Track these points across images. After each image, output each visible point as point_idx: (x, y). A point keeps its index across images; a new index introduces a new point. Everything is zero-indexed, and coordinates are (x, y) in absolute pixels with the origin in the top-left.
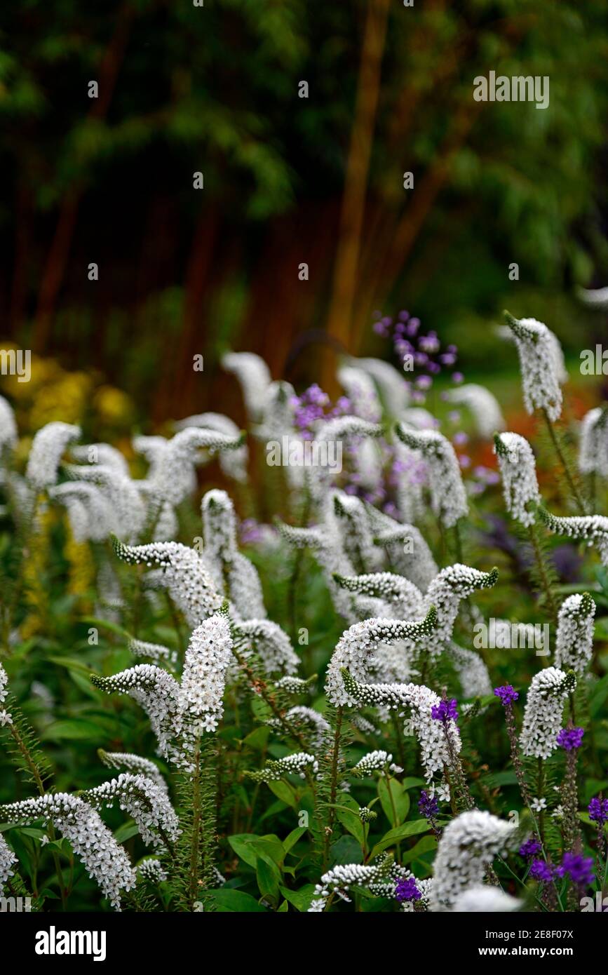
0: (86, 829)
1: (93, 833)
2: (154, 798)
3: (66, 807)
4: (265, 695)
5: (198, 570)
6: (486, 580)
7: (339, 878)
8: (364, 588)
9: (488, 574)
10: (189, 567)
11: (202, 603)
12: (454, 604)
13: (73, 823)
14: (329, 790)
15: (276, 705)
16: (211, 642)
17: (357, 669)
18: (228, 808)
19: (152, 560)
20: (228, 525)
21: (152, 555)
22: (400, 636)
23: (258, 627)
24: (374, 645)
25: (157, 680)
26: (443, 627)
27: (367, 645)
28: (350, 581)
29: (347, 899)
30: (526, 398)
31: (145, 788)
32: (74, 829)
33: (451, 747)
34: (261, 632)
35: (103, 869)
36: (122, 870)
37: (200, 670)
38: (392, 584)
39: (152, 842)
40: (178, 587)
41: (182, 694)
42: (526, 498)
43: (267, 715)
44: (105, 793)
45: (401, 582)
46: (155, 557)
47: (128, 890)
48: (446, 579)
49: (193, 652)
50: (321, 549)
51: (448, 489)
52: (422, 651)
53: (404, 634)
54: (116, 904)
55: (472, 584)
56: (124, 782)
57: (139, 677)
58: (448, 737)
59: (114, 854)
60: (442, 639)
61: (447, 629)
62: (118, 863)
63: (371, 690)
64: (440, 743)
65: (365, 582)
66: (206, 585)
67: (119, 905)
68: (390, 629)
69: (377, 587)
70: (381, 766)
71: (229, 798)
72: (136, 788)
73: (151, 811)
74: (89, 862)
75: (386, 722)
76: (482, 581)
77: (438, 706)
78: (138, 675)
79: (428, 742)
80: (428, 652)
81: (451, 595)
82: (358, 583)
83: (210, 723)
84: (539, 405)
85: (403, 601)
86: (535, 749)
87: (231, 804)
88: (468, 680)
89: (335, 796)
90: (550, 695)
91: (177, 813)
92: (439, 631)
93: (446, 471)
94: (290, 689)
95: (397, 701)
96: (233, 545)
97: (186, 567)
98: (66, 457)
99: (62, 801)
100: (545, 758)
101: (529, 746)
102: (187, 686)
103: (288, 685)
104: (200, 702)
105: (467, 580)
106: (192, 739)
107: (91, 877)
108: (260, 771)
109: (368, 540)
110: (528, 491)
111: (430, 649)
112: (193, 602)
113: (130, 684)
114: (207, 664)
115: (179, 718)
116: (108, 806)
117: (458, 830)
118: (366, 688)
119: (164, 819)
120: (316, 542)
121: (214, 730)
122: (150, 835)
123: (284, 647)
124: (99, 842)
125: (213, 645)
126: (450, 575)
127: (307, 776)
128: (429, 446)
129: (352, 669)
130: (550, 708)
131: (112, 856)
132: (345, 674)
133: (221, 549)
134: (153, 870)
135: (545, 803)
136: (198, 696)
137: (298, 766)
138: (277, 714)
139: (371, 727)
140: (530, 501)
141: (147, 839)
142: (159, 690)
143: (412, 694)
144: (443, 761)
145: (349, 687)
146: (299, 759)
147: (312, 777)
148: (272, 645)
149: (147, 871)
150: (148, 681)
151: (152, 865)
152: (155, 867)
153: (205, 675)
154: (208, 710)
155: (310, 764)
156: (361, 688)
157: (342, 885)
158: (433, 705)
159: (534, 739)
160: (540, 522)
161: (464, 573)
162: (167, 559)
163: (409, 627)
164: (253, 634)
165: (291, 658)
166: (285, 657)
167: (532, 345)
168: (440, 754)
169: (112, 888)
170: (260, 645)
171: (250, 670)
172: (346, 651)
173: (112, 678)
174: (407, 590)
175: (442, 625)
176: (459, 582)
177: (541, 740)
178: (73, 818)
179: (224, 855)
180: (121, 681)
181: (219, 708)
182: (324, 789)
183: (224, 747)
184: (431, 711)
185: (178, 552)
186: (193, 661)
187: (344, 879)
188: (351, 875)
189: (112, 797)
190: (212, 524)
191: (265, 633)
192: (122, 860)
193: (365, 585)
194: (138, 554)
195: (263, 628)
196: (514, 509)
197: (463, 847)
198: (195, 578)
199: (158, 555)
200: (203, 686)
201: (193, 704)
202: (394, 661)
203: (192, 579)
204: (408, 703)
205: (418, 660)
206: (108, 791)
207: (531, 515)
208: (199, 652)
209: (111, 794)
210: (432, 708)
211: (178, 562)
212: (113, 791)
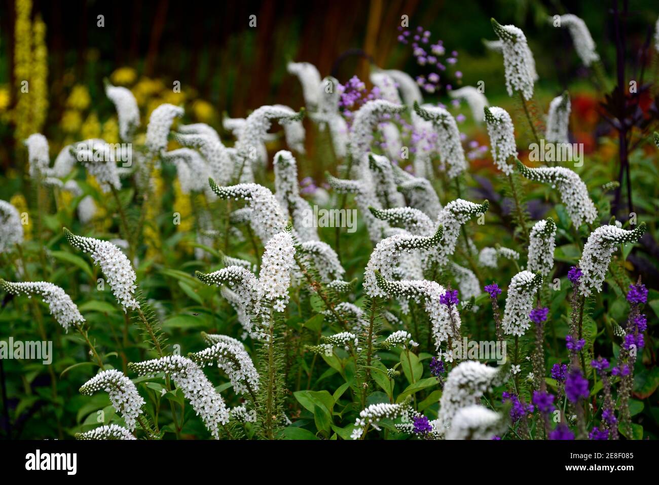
0: (194, 381)
1: (199, 383)
2: (242, 360)
3: (179, 365)
4: (320, 292)
5: (272, 203)
6: (480, 209)
7: (372, 413)
8: (392, 217)
9: (481, 205)
10: (266, 200)
11: (275, 226)
12: (456, 228)
13: (185, 376)
14: (366, 357)
15: (328, 300)
16: (280, 249)
17: (386, 270)
18: (294, 374)
19: (239, 195)
20: (292, 176)
21: (238, 192)
22: (417, 247)
23: (315, 246)
24: (398, 253)
25: (243, 277)
26: (448, 245)
27: (394, 253)
28: (381, 213)
29: (378, 429)
30: (508, 84)
31: (235, 353)
32: (185, 380)
33: (453, 324)
34: (317, 249)
35: (206, 409)
36: (220, 410)
37: (273, 268)
38: (412, 215)
39: (240, 391)
40: (257, 215)
41: (260, 286)
42: (507, 155)
43: (321, 307)
44: (207, 355)
45: (418, 214)
46: (241, 194)
47: (223, 424)
48: (451, 210)
49: (267, 256)
50: (360, 194)
51: (452, 150)
52: (433, 262)
53: (420, 245)
54: (216, 435)
55: (470, 213)
56: (220, 348)
57: (230, 274)
58: (451, 317)
59: (214, 398)
60: (448, 253)
61: (451, 246)
62: (217, 405)
63: (396, 285)
64: (446, 321)
65: (392, 213)
66: (277, 213)
67: (217, 435)
68: (410, 242)
69: (401, 216)
70: (403, 341)
71: (295, 366)
72: (229, 353)
73: (240, 369)
74: (196, 404)
75: (406, 314)
76: (477, 210)
77: (444, 295)
78: (230, 273)
79: (437, 321)
80: (437, 263)
81: (454, 221)
82: (387, 214)
83: (280, 306)
84: (516, 89)
85: (419, 227)
86: (513, 329)
87: (296, 371)
88: (465, 288)
89: (370, 361)
90: (524, 291)
91: (258, 371)
92: (446, 247)
93: (450, 137)
94: (338, 289)
95: (415, 292)
96: (296, 191)
97: (263, 201)
98: (173, 129)
99: (176, 361)
100: (520, 336)
101: (509, 328)
102: (264, 280)
103: (336, 286)
104: (273, 291)
105: (466, 210)
106: (268, 317)
107: (197, 415)
108: (317, 346)
109: (393, 188)
110: (509, 149)
111: (439, 261)
112: (268, 226)
113: (224, 279)
114: (278, 264)
115: (258, 304)
116: (209, 364)
117: (458, 374)
118: (392, 284)
119: (249, 375)
120: (356, 189)
121: (283, 311)
122: (239, 386)
123: (333, 261)
124: (203, 389)
125: (282, 251)
126: (453, 207)
127: (350, 348)
128: (438, 118)
129: (382, 271)
130: (524, 300)
131: (212, 400)
132: (378, 274)
133: (288, 193)
134: (241, 414)
135: (520, 368)
136: (271, 287)
137: (344, 341)
138: (328, 307)
139: (396, 319)
140: (510, 155)
141: (237, 390)
142: (245, 284)
143: (426, 287)
144: (447, 334)
145: (380, 283)
146: (344, 336)
147: (354, 349)
148: (325, 259)
149: (237, 414)
150: (237, 277)
151: (240, 410)
152: (242, 412)
153: (276, 272)
154: (278, 296)
155: (352, 340)
156: (389, 284)
157: (374, 418)
158: (441, 294)
159: (512, 322)
160: (518, 172)
161: (464, 205)
162: (249, 195)
163: (423, 240)
164: (311, 250)
165: (338, 268)
166: (335, 269)
167: (512, 44)
168: (446, 329)
169: (212, 422)
170: (316, 259)
171: (309, 274)
172: (379, 257)
173: (211, 274)
174: (422, 219)
175: (447, 243)
176: (460, 212)
177: (517, 323)
178: (185, 373)
179: (291, 407)
180: (218, 276)
181: (286, 295)
182: (361, 356)
183: (291, 330)
184: (439, 298)
185: (257, 190)
186: (268, 263)
187: (376, 413)
188: (381, 410)
189: (212, 358)
190: (280, 175)
191: (319, 250)
192: (219, 403)
193: (393, 216)
194: (229, 192)
195: (318, 246)
196: (499, 163)
197: (461, 386)
198: (270, 209)
199: (243, 192)
200: (275, 280)
201: (268, 293)
202: (412, 272)
203: (267, 209)
204: (423, 293)
205: (430, 269)
206: (209, 354)
207: (511, 166)
208: (272, 256)
209: (211, 356)
210: (440, 296)
211: (257, 197)
212: (213, 354)
